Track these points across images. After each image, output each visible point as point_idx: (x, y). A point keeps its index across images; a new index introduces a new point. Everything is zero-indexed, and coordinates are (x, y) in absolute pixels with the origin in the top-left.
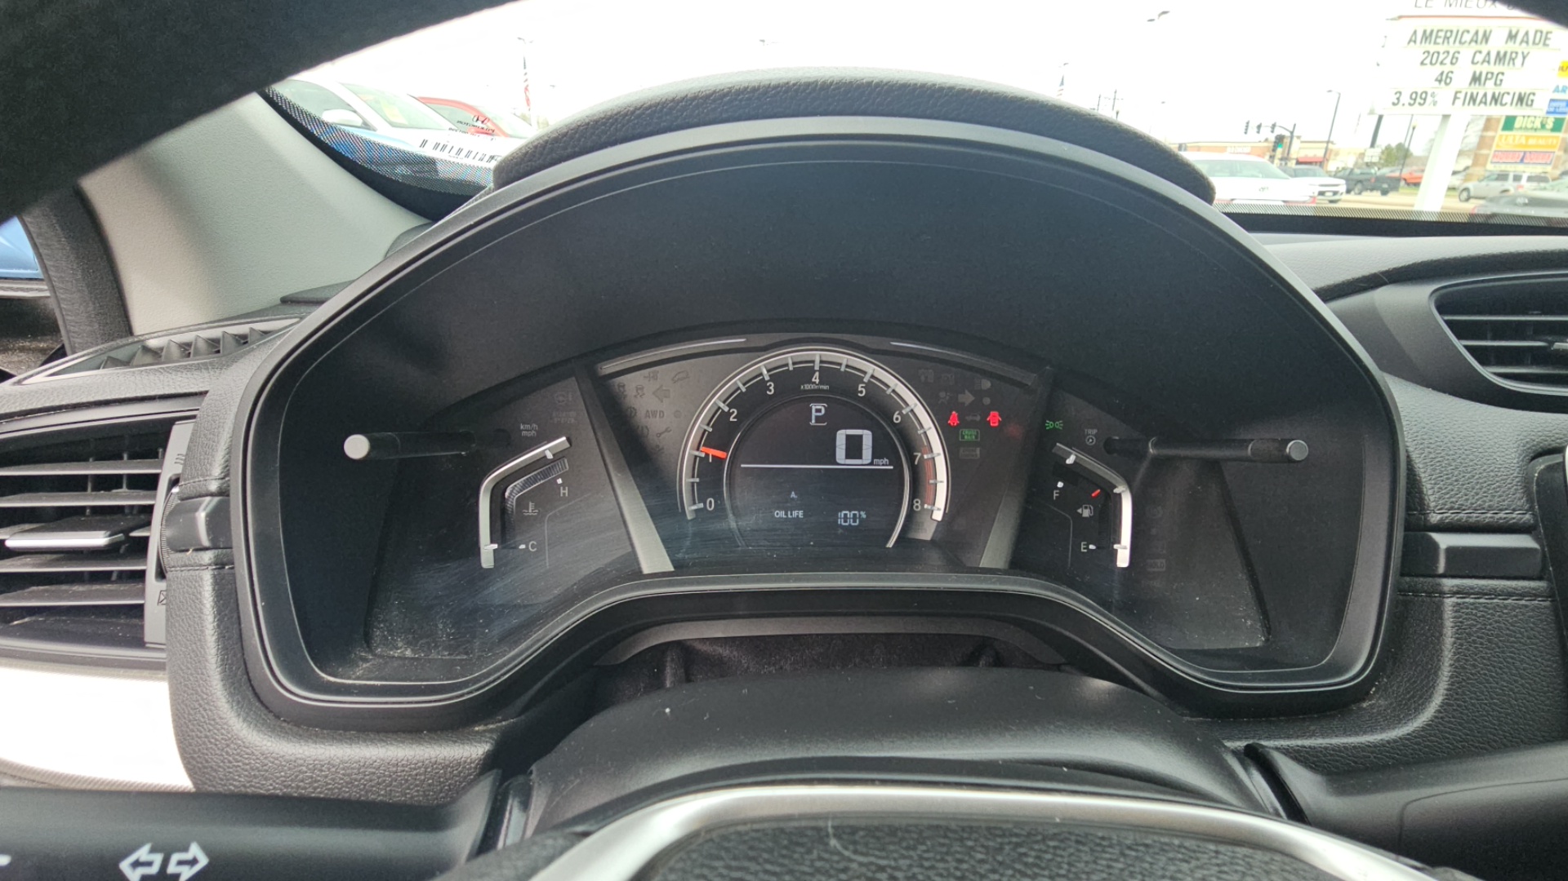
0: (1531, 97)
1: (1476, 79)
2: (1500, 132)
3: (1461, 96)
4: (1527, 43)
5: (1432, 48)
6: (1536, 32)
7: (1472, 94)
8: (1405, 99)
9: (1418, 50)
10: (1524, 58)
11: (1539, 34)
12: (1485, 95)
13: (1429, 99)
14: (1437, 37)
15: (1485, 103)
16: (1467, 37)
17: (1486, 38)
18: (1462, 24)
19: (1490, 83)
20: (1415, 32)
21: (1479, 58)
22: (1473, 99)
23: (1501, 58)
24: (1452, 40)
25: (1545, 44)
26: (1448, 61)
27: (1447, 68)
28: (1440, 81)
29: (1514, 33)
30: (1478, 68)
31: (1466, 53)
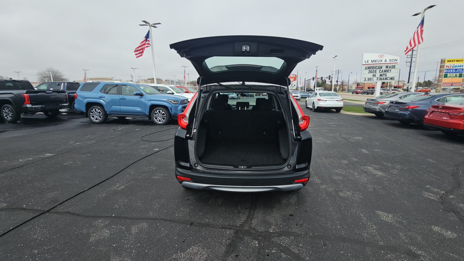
0: (394, 78)
1: (381, 75)
2: (443, 78)
3: (379, 78)
4: (390, 68)
5: (370, 70)
6: (392, 66)
7: (381, 78)
8: (367, 79)
9: (367, 71)
10: (390, 71)
11: (393, 66)
12: (383, 78)
13: (372, 79)
14: (371, 68)
15: (384, 80)
16: (377, 68)
17: (381, 67)
18: (376, 65)
19: (384, 76)
20: (366, 67)
21: (381, 71)
22: (381, 79)
23: (385, 71)
24: (374, 68)
25: (394, 68)
26: (374, 72)
27: (374, 74)
28: (373, 76)
29: (387, 66)
30: (381, 73)
31: (378, 71)
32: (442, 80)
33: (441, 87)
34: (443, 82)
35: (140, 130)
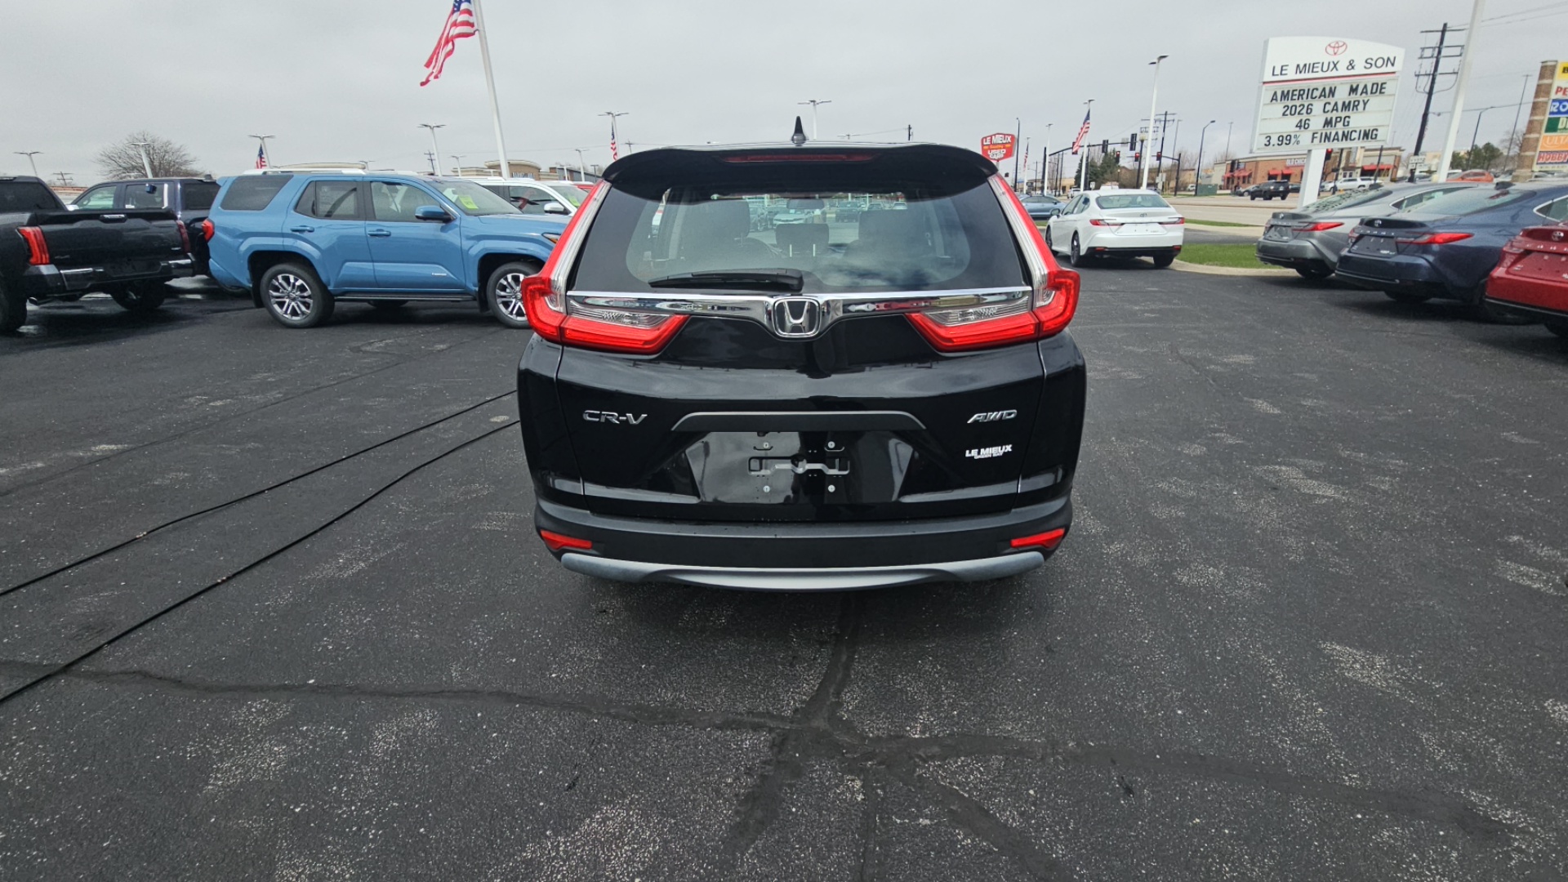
0: (1375, 132)
1: (1328, 123)
2: (1544, 134)
3: (1318, 135)
4: (1366, 93)
5: (1290, 103)
6: (1373, 84)
7: (1326, 134)
8: (1274, 140)
9: (1279, 107)
10: (1365, 104)
11: (1375, 86)
12: (1337, 133)
13: (1293, 140)
14: (1293, 95)
15: (1338, 140)
16: (1317, 93)
17: (1332, 92)
18: (1313, 84)
19: (1340, 125)
20: (1275, 93)
21: (1329, 108)
22: (1327, 137)
23: (1346, 106)
24: (1305, 96)
25: (1381, 92)
26: (1304, 111)
27: (1304, 117)
28: (1300, 127)
29: (1354, 87)
30: (1329, 116)
31: (1317, 106)
32: (1537, 140)
33: (1531, 166)
34: (1539, 149)
35: (450, 347)
